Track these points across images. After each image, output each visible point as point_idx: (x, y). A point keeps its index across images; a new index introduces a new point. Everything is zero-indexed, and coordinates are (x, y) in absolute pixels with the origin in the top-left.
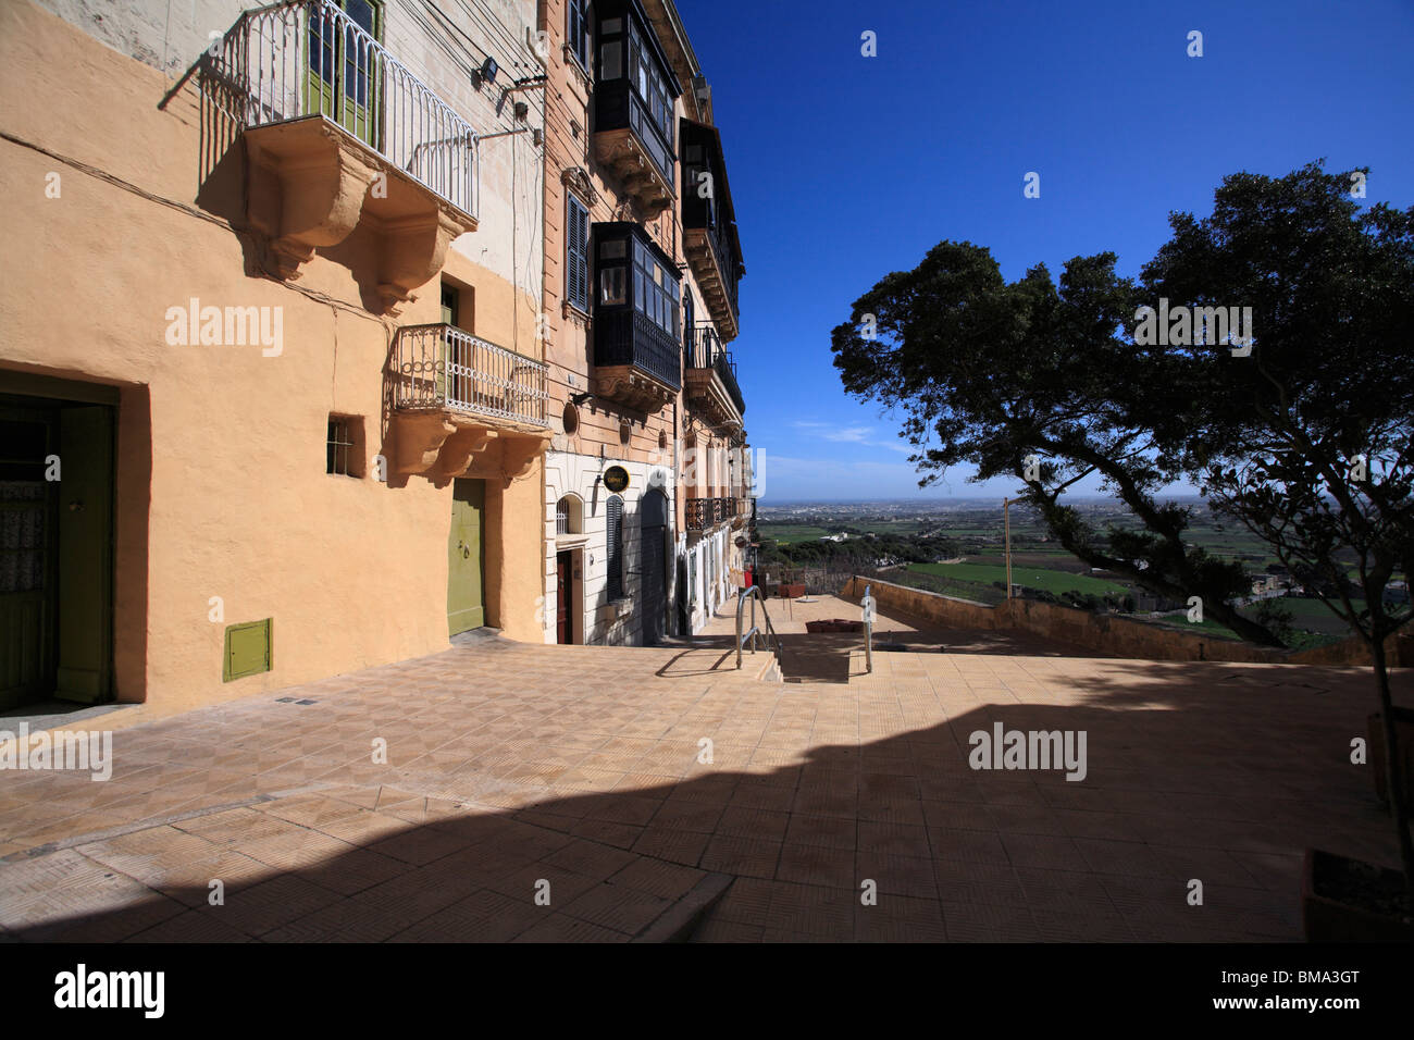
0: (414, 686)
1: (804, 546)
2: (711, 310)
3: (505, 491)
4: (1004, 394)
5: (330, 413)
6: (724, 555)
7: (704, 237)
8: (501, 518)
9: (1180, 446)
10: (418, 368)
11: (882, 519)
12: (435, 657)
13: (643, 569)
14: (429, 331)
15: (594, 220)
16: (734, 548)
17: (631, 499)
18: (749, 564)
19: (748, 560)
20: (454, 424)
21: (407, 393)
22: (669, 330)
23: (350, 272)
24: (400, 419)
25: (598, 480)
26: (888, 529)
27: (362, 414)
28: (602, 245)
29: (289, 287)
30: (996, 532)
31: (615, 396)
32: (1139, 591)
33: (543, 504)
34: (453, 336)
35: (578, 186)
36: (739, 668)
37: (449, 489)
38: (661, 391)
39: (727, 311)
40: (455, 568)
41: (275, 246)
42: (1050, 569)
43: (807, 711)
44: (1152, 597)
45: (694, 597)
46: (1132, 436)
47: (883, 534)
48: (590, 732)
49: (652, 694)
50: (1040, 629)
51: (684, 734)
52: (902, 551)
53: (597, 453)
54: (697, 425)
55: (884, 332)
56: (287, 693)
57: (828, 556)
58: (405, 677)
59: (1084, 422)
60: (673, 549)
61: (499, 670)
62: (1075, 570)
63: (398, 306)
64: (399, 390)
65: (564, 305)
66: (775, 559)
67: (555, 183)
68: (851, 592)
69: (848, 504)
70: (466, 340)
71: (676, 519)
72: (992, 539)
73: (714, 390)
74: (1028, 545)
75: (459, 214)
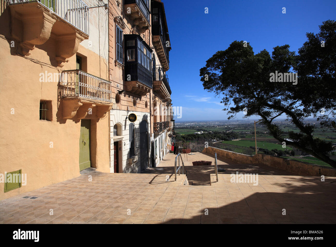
0: (70, 190)
1: (189, 135)
2: (161, 61)
3: (97, 123)
4: (254, 89)
5: (41, 100)
6: (165, 140)
7: (159, 38)
8: (96, 132)
9: (310, 105)
10: (69, 84)
11: (214, 127)
12: (75, 179)
13: (141, 147)
14: (73, 72)
15: (124, 34)
16: (168, 138)
17: (137, 124)
18: (173, 142)
19: (172, 141)
20: (82, 103)
21: (66, 93)
22: (149, 69)
23: (46, 53)
24: (64, 101)
25: (127, 118)
26: (216, 130)
27: (51, 100)
28: (127, 41)
29: (26, 58)
30: (250, 130)
31: (132, 91)
32: (296, 149)
33: (109, 126)
34: (81, 73)
35: (119, 23)
36: (175, 180)
37: (80, 123)
38: (146, 89)
39: (166, 61)
40: (81, 149)
41: (21, 45)
42: (267, 142)
43: (200, 196)
44: (300, 151)
45: (156, 154)
46: (295, 102)
47: (214, 131)
48: (131, 205)
49: (149, 191)
50: (267, 163)
51: (162, 205)
52: (220, 137)
53: (126, 109)
54: (157, 99)
55: (216, 70)
56: (27, 195)
57: (197, 139)
58: (67, 187)
59: (279, 98)
60: (150, 139)
61: (98, 183)
62: (275, 142)
63: (63, 64)
64: (63, 91)
65: (115, 62)
66: (180, 140)
67: (112, 22)
68: (206, 151)
69: (203, 122)
70: (85, 75)
71: (150, 130)
72: (249, 133)
73: (162, 88)
74: (260, 134)
75: (83, 34)
